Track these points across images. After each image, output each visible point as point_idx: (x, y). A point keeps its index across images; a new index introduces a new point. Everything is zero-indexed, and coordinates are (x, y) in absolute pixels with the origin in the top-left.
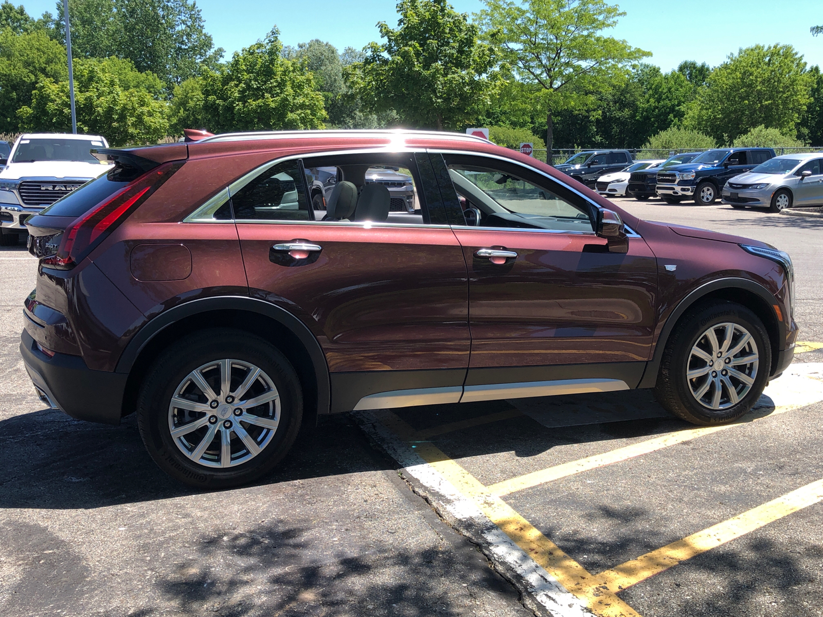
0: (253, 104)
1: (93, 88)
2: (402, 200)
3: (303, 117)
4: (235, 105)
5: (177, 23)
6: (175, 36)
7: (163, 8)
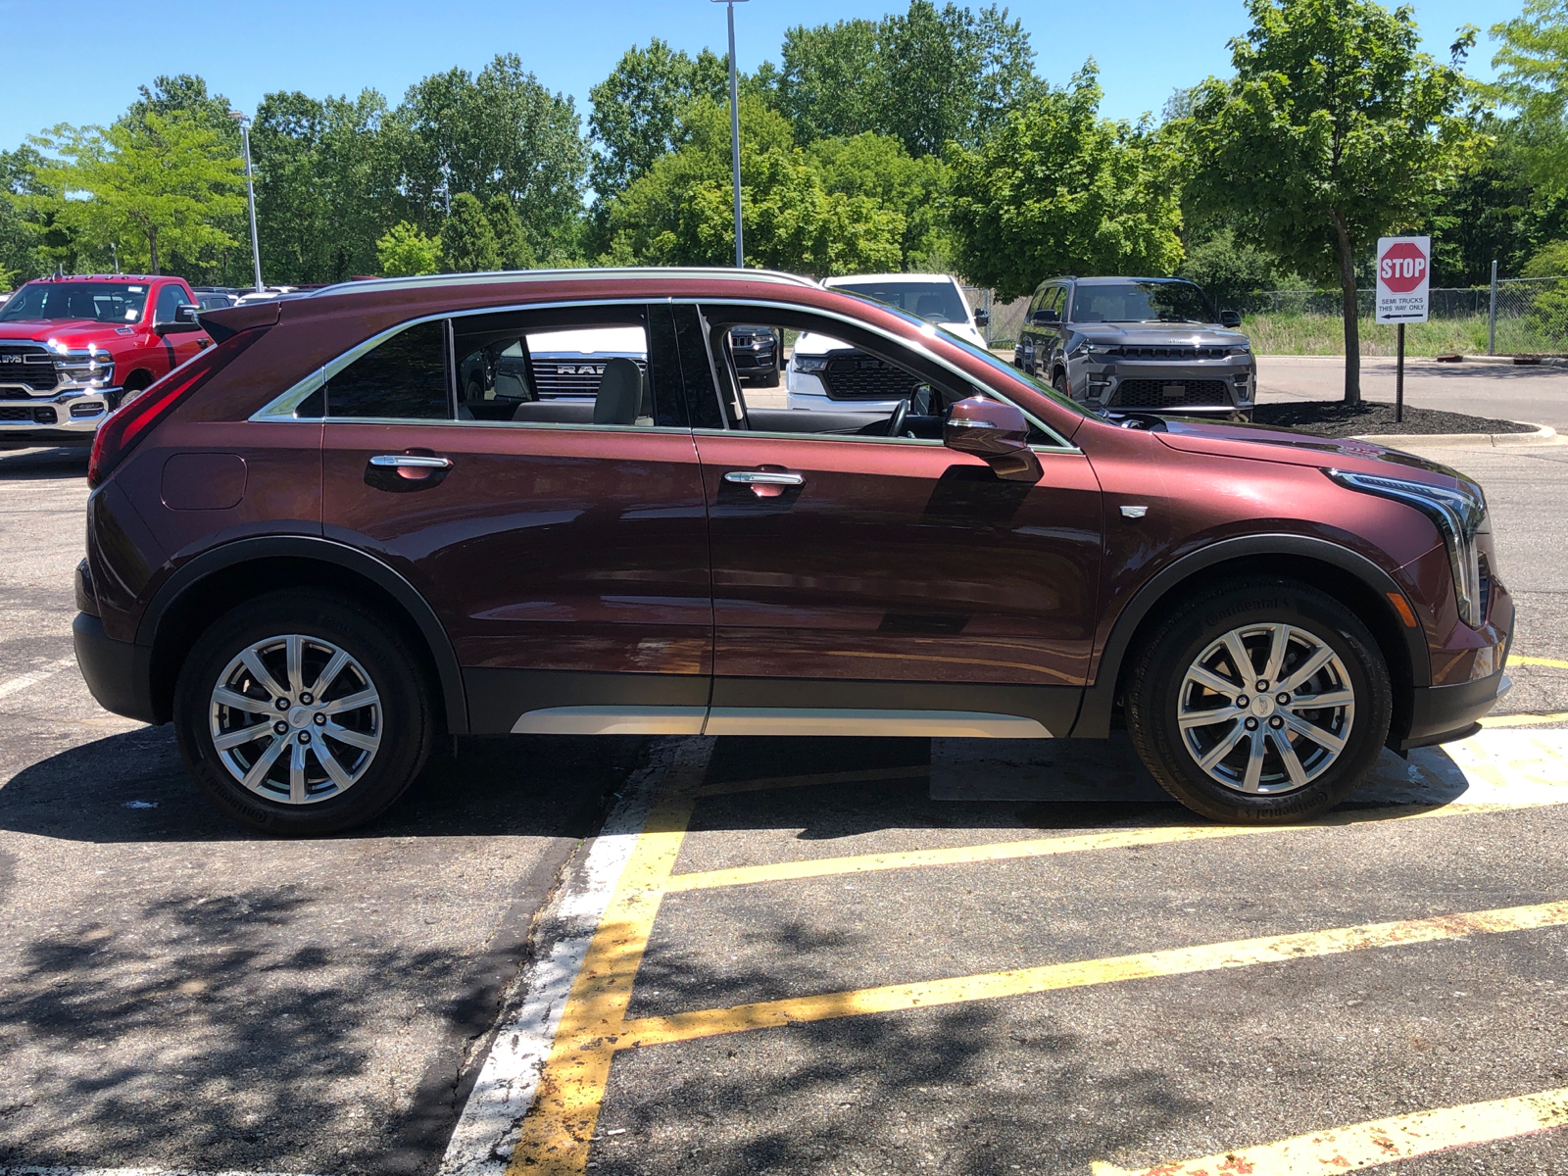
0: (1034, 207)
1: (776, 194)
2: (1223, 383)
3: (1131, 227)
4: (1001, 212)
5: (984, 62)
6: (979, 87)
7: (959, 36)
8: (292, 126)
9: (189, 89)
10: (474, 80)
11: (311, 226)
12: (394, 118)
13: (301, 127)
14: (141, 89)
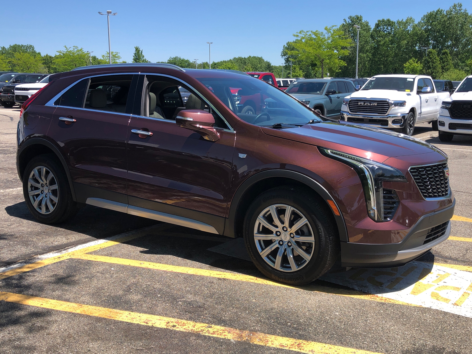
8: (385, 29)
9: (357, 19)
10: (445, 12)
11: (387, 60)
12: (416, 26)
13: (388, 29)
14: (344, 20)
